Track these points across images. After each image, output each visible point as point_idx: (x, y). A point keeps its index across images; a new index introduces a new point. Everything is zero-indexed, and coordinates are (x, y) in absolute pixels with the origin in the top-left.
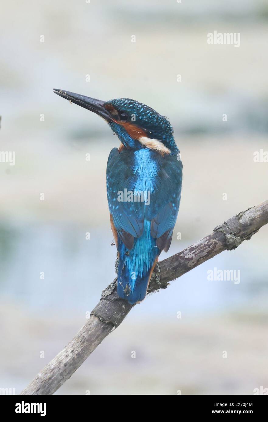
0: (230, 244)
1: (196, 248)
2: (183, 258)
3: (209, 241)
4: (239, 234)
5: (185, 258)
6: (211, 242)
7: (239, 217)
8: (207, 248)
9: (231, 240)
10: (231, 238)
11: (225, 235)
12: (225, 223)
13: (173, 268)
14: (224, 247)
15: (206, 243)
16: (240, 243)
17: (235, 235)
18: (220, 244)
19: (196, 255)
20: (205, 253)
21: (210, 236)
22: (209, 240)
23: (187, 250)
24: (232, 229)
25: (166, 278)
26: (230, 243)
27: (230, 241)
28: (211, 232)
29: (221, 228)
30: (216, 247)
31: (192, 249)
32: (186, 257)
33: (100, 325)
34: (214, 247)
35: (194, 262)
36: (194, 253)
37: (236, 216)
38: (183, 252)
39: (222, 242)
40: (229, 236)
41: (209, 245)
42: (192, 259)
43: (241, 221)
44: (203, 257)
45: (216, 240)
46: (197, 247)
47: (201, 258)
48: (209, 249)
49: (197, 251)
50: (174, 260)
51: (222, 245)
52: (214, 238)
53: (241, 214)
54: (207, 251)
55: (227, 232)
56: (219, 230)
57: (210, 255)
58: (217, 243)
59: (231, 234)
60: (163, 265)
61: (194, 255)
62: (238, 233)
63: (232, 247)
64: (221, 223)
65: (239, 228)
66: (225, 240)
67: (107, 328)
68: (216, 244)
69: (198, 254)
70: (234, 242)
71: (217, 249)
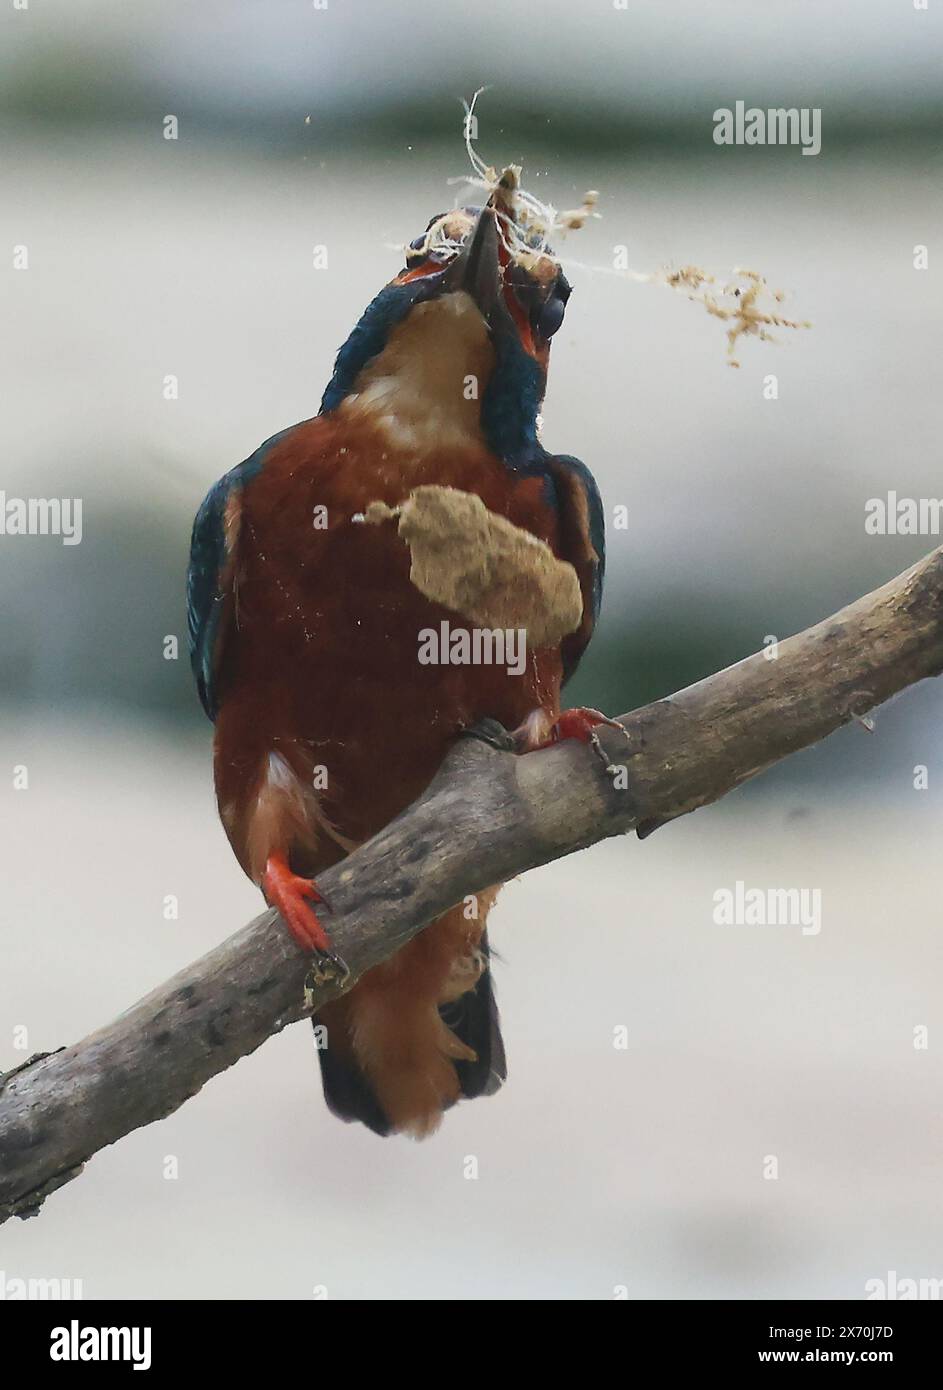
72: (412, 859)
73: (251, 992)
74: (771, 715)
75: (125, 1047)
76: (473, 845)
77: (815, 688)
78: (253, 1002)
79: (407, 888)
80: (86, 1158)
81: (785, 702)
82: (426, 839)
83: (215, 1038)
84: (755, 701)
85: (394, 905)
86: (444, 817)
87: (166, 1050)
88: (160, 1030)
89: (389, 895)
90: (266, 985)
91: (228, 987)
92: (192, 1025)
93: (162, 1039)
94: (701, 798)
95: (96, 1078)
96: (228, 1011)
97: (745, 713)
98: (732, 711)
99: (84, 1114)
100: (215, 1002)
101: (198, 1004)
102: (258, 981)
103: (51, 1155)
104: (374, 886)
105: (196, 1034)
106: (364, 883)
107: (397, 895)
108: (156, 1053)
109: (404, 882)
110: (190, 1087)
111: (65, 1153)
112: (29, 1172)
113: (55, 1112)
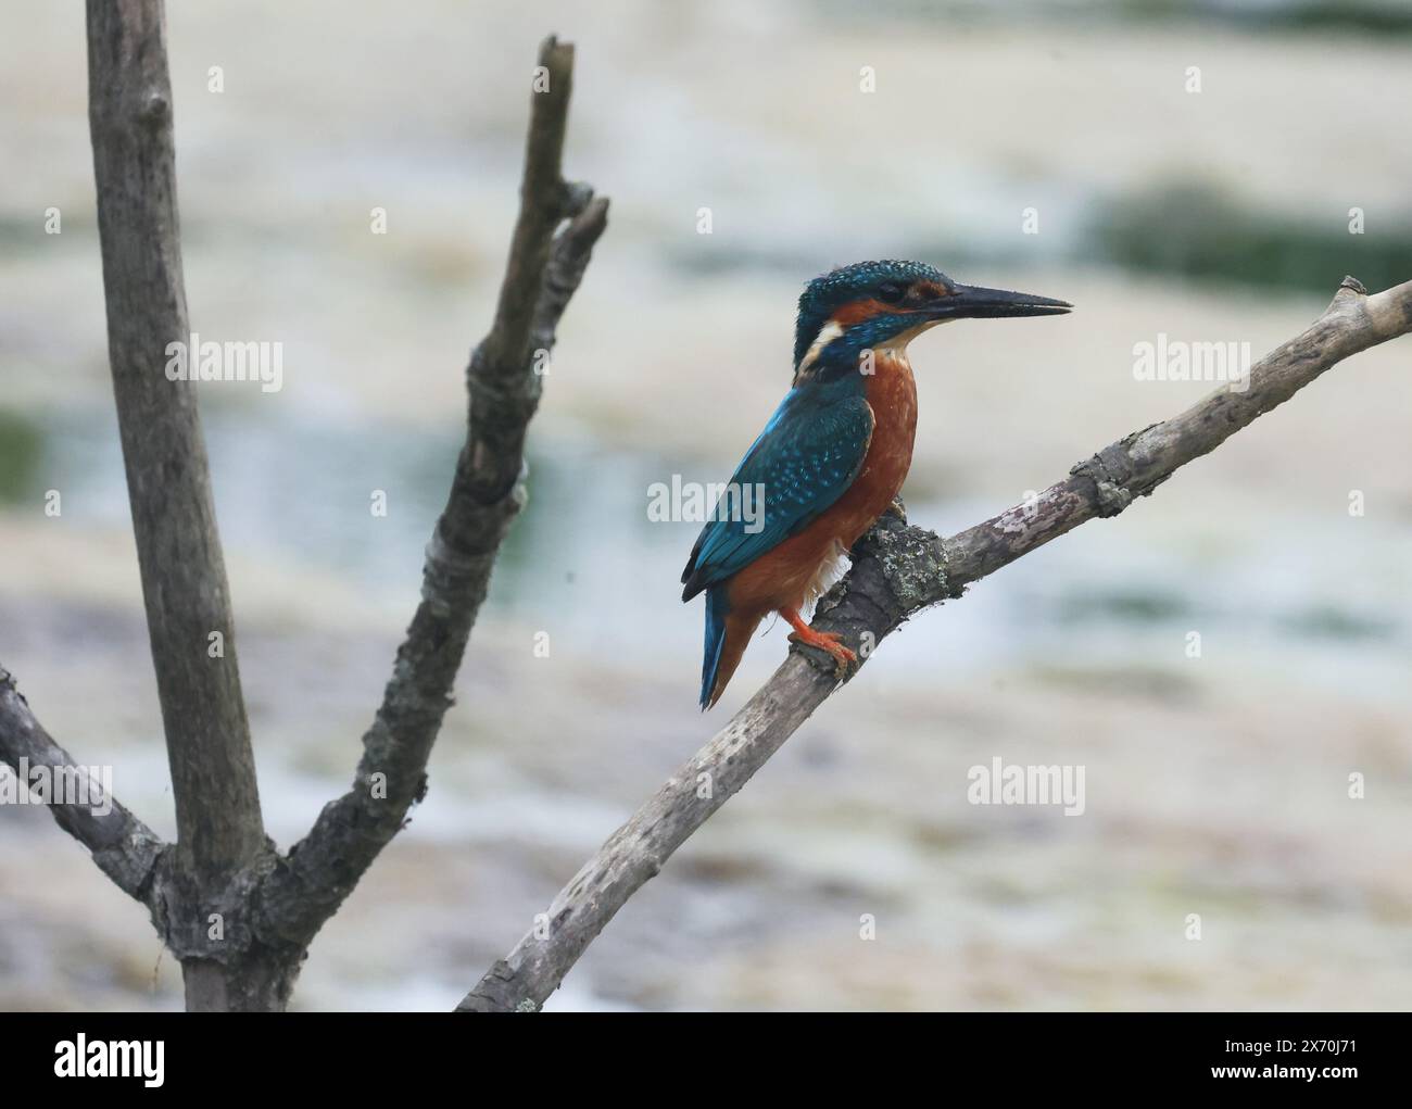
0: (1107, 504)
2: (1000, 531)
3: (1060, 496)
4: (1128, 483)
5: (1005, 531)
6: (1063, 499)
7: (1128, 443)
8: (1054, 512)
9: (1109, 495)
10: (1108, 491)
11: (1095, 483)
12: (1096, 456)
13: (978, 554)
14: (1093, 509)
15: (1052, 500)
16: (1129, 502)
17: (1117, 483)
18: (1083, 503)
19: (1029, 525)
20: (1049, 522)
21: (1062, 484)
22: (1059, 492)
23: (1009, 514)
24: (1112, 470)
25: (960, 576)
26: (1107, 501)
27: (1107, 497)
28: (1065, 476)
29: (1086, 467)
30: (1076, 510)
31: (1020, 512)
32: (1007, 529)
33: (809, 675)
34: (1071, 510)
35: (1023, 542)
36: (1024, 521)
37: (1122, 442)
38: (1000, 518)
39: (1090, 499)
40: (1103, 486)
41: (1058, 505)
42: (1019, 534)
43: (1132, 453)
44: (1045, 531)
45: (1074, 495)
47: (1040, 532)
48: (1058, 513)
50: (980, 534)
51: (1089, 506)
52: (1071, 490)
53: (1133, 438)
54: (1054, 518)
55: (1101, 477)
56: (1084, 472)
57: (1061, 526)
58: (1077, 502)
59: (1108, 481)
60: (956, 546)
61: (1024, 526)
62: (1125, 480)
63: (1110, 509)
64: (1087, 457)
65: (1127, 468)
66: (1095, 493)
67: (825, 682)
68: (1074, 502)
69: (1033, 523)
70: (1115, 500)
71: (1077, 514)
72: (1320, 341)
73: (1248, 399)
75: (1191, 422)
76: (1346, 335)
78: (1248, 403)
79: (1317, 354)
80: (1173, 470)
82: (1326, 332)
83: (1231, 419)
86: (1334, 323)
87: (1210, 424)
88: (1207, 414)
89: (1309, 357)
90: (1255, 395)
91: (1238, 396)
92: (1221, 413)
93: (1208, 419)
95: (1178, 435)
96: (1237, 407)
99: (1173, 451)
100: (1231, 403)
101: (1223, 403)
102: (1251, 394)
103: (1157, 469)
104: (1302, 354)
105: (1223, 417)
106: (1299, 352)
107: (1312, 358)
108: (1205, 426)
109: (1315, 352)
110: (1219, 440)
111: (1164, 468)
112: (1149, 476)
113: (1160, 450)
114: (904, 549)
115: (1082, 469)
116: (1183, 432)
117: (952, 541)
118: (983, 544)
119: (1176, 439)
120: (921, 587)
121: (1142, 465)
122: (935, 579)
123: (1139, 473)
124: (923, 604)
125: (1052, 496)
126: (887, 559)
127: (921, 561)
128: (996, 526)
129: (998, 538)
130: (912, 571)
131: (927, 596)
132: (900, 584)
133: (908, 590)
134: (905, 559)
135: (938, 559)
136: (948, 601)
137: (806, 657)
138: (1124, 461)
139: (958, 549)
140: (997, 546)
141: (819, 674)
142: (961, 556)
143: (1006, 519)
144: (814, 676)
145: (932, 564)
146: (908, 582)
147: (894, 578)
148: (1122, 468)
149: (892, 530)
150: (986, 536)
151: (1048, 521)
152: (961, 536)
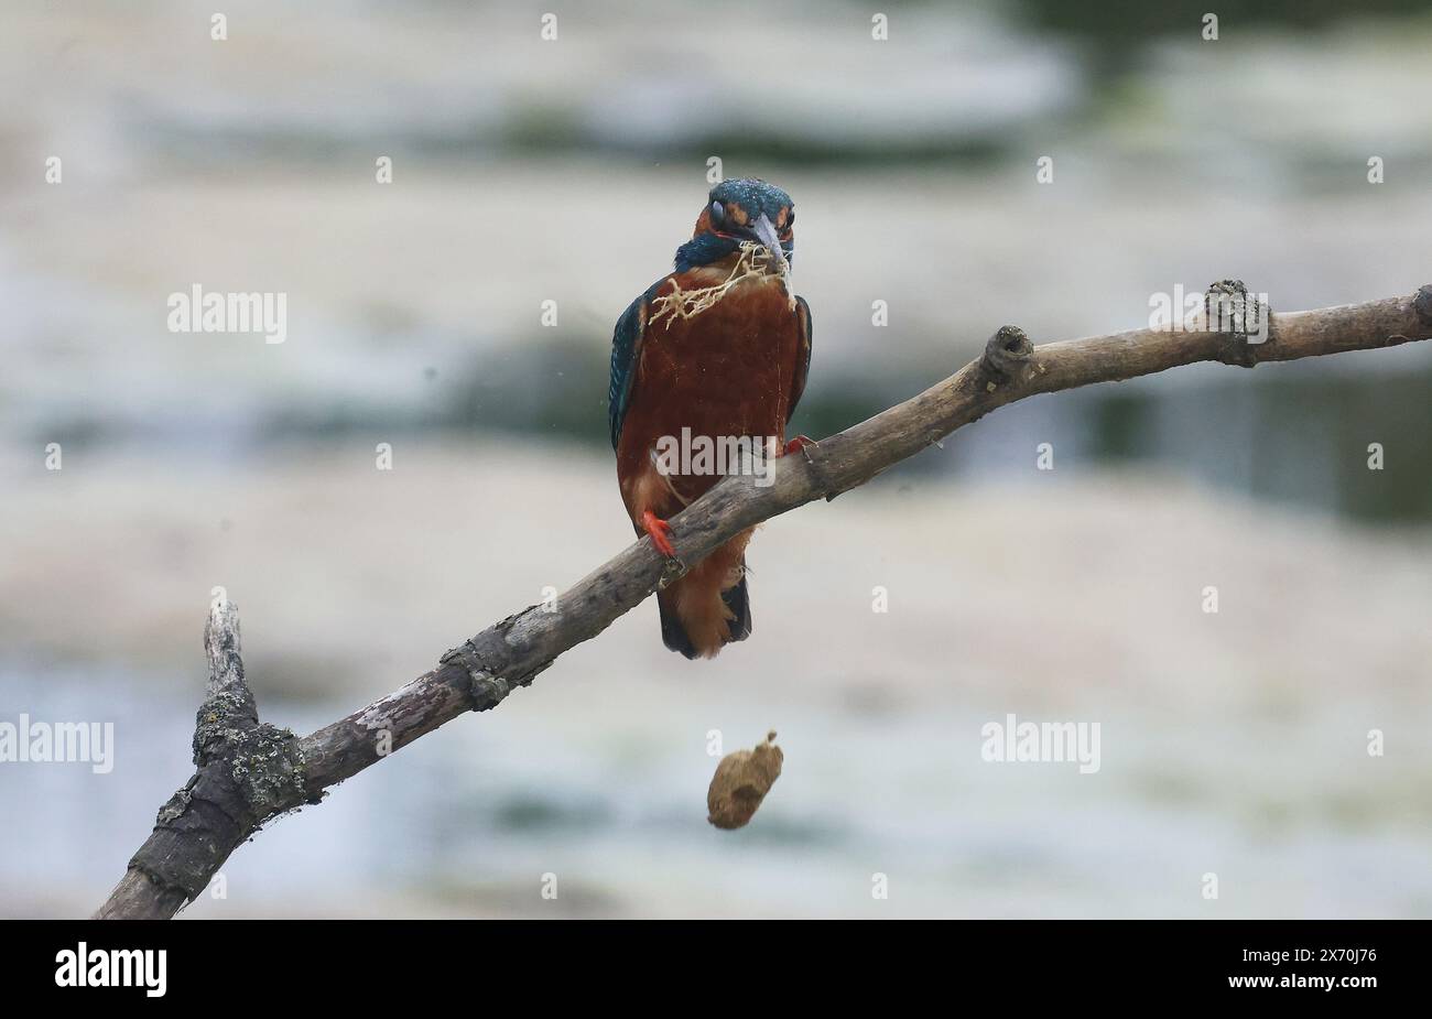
0: (482, 697)
1: (396, 705)
2: (363, 728)
3: (429, 688)
4: (505, 671)
5: (369, 728)
6: (433, 691)
7: (505, 627)
8: (423, 705)
9: (484, 686)
10: (483, 681)
11: (468, 673)
12: (469, 642)
13: (338, 755)
14: (467, 702)
15: (421, 692)
16: (507, 693)
17: (493, 672)
18: (455, 695)
19: (395, 721)
20: (418, 717)
21: (431, 674)
22: (429, 682)
23: (373, 709)
24: (487, 658)
25: (318, 778)
26: (481, 692)
27: (482, 689)
28: (434, 665)
29: (458, 654)
30: (447, 703)
31: (385, 707)
32: (371, 726)
33: (151, 893)
34: (442, 703)
36: (389, 716)
37: (498, 626)
38: (363, 713)
39: (461, 690)
40: (478, 676)
41: (427, 698)
42: (385, 730)
43: (508, 638)
44: (412, 727)
45: (445, 686)
46: (400, 702)
47: (409, 728)
48: (428, 707)
49: (399, 710)
50: (341, 732)
51: (462, 698)
52: (441, 681)
53: (509, 622)
54: (423, 713)
55: (475, 666)
56: (455, 661)
57: (429, 722)
58: (447, 694)
59: (483, 670)
60: (314, 746)
61: (389, 722)
62: (501, 669)
63: (485, 701)
64: (459, 643)
65: (504, 655)
66: (468, 685)
67: (169, 901)
68: (445, 694)
69: (399, 719)
70: (491, 691)
71: (448, 708)
72: (716, 511)
73: (636, 577)
74: (894, 441)
75: (574, 603)
76: (745, 503)
77: (914, 427)
78: (637, 581)
79: (713, 525)
80: (556, 657)
81: (900, 434)
82: (722, 501)
83: (618, 599)
84: (885, 434)
85: (706, 534)
86: (731, 491)
87: (595, 604)
88: (591, 595)
89: (705, 529)
90: (644, 573)
91: (626, 574)
92: (606, 593)
93: (592, 599)
94: (858, 482)
95: (560, 618)
96: (625, 585)
97: (880, 440)
98: (874, 439)
99: (554, 636)
100: (618, 582)
101: (610, 581)
102: (640, 571)
103: (538, 656)
104: (697, 525)
105: (609, 597)
106: (692, 523)
107: (709, 529)
108: (590, 606)
109: (711, 522)
110: (606, 623)
111: (544, 654)
112: (527, 664)
113: (540, 635)
114: (255, 750)
115: (453, 657)
116: (566, 614)
117: (309, 739)
118: (344, 743)
119: (558, 622)
120: (274, 791)
121: (520, 652)
122: (291, 784)
123: (517, 661)
124: (278, 812)
125: (420, 687)
126: (236, 762)
127: (274, 763)
128: (358, 722)
129: (361, 736)
130: (264, 773)
131: (282, 802)
132: (252, 789)
133: (261, 795)
134: (257, 761)
135: (295, 761)
136: (307, 808)
137: (146, 874)
138: (500, 647)
139: (316, 748)
140: (360, 745)
141: (162, 893)
142: (320, 757)
143: (370, 714)
144: (155, 894)
145: (286, 765)
146: (261, 786)
147: (245, 782)
148: (499, 655)
149: (241, 729)
150: (348, 733)
151: (417, 715)
152: (319, 735)
